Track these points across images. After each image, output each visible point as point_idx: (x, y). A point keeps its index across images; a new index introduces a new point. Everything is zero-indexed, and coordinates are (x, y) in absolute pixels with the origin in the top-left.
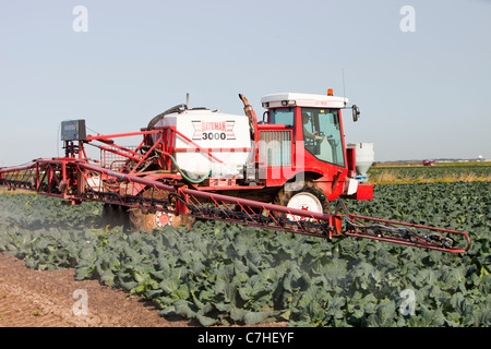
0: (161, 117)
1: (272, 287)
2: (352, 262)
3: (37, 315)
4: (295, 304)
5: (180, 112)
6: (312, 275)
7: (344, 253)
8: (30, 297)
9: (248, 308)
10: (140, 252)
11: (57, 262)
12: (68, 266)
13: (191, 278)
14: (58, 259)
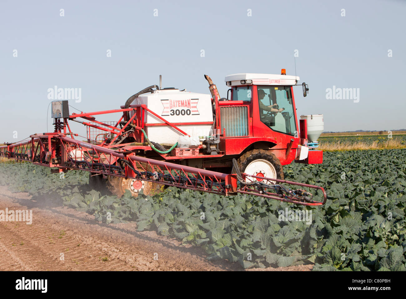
0: (136, 96)
1: (300, 236)
2: (366, 215)
3: (106, 260)
4: (319, 250)
5: (152, 92)
6: (333, 225)
7: (359, 207)
8: (100, 246)
9: (280, 253)
10: (190, 207)
11: (121, 216)
12: (130, 220)
13: (233, 228)
14: (122, 214)
